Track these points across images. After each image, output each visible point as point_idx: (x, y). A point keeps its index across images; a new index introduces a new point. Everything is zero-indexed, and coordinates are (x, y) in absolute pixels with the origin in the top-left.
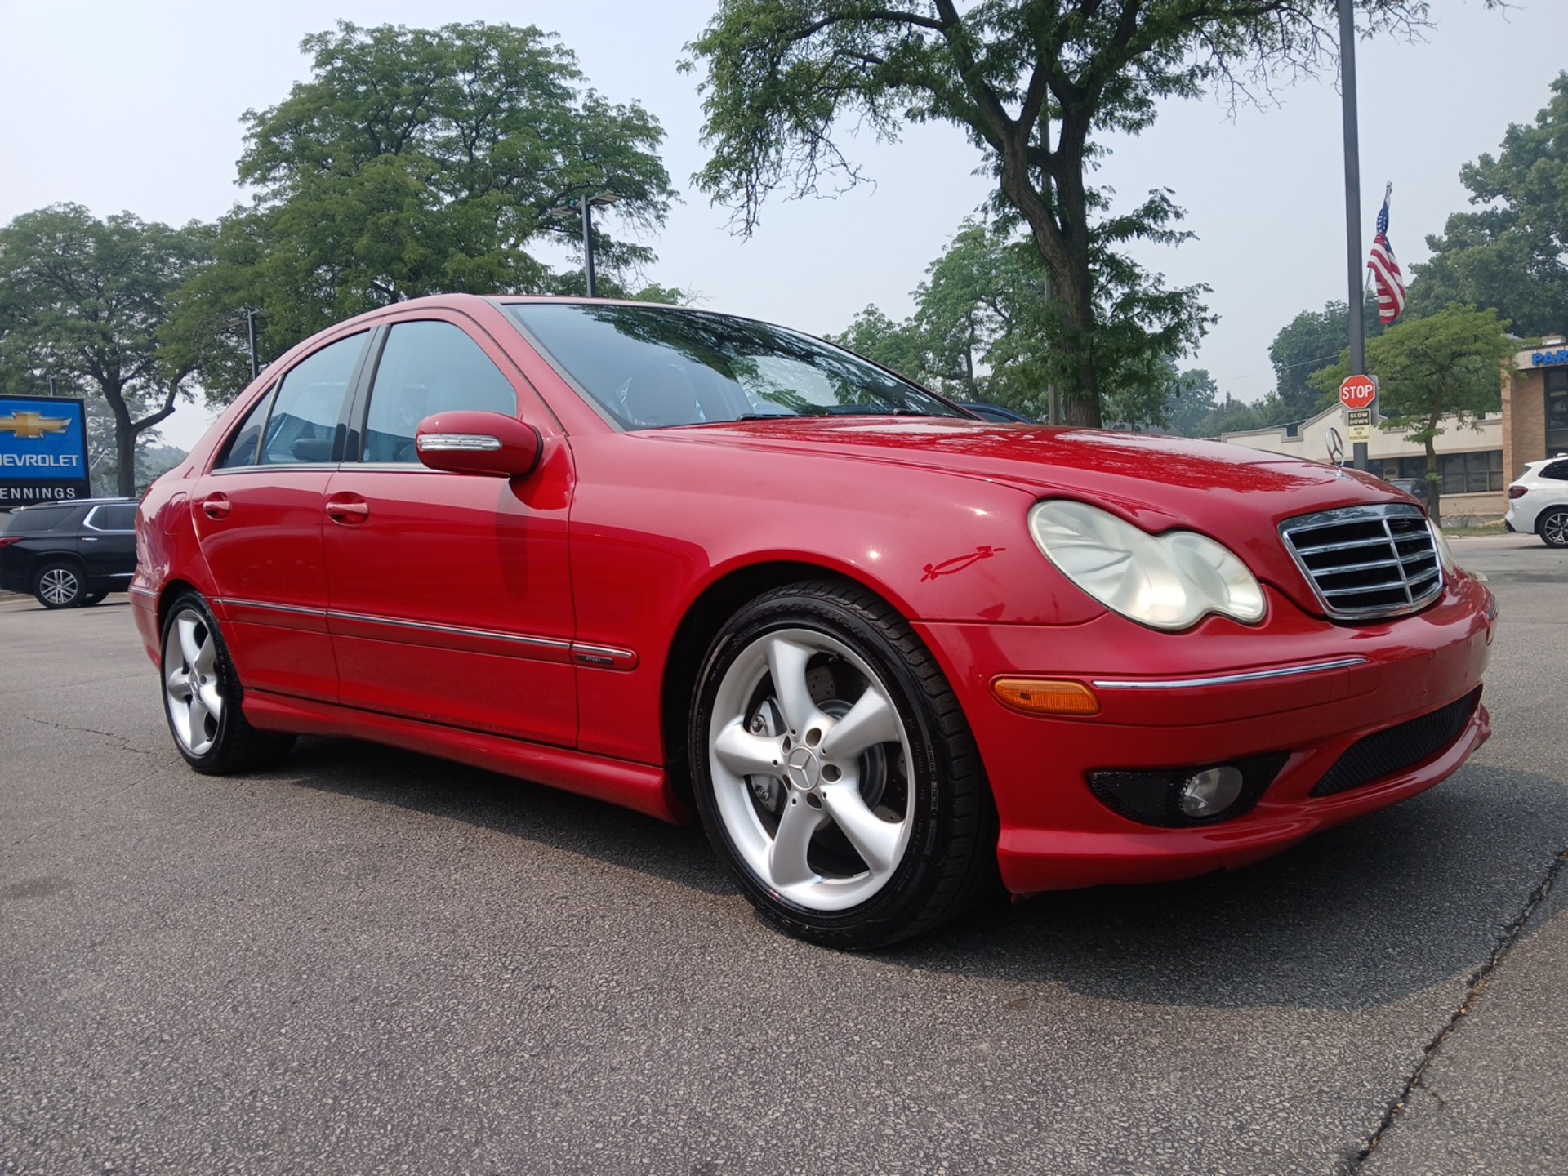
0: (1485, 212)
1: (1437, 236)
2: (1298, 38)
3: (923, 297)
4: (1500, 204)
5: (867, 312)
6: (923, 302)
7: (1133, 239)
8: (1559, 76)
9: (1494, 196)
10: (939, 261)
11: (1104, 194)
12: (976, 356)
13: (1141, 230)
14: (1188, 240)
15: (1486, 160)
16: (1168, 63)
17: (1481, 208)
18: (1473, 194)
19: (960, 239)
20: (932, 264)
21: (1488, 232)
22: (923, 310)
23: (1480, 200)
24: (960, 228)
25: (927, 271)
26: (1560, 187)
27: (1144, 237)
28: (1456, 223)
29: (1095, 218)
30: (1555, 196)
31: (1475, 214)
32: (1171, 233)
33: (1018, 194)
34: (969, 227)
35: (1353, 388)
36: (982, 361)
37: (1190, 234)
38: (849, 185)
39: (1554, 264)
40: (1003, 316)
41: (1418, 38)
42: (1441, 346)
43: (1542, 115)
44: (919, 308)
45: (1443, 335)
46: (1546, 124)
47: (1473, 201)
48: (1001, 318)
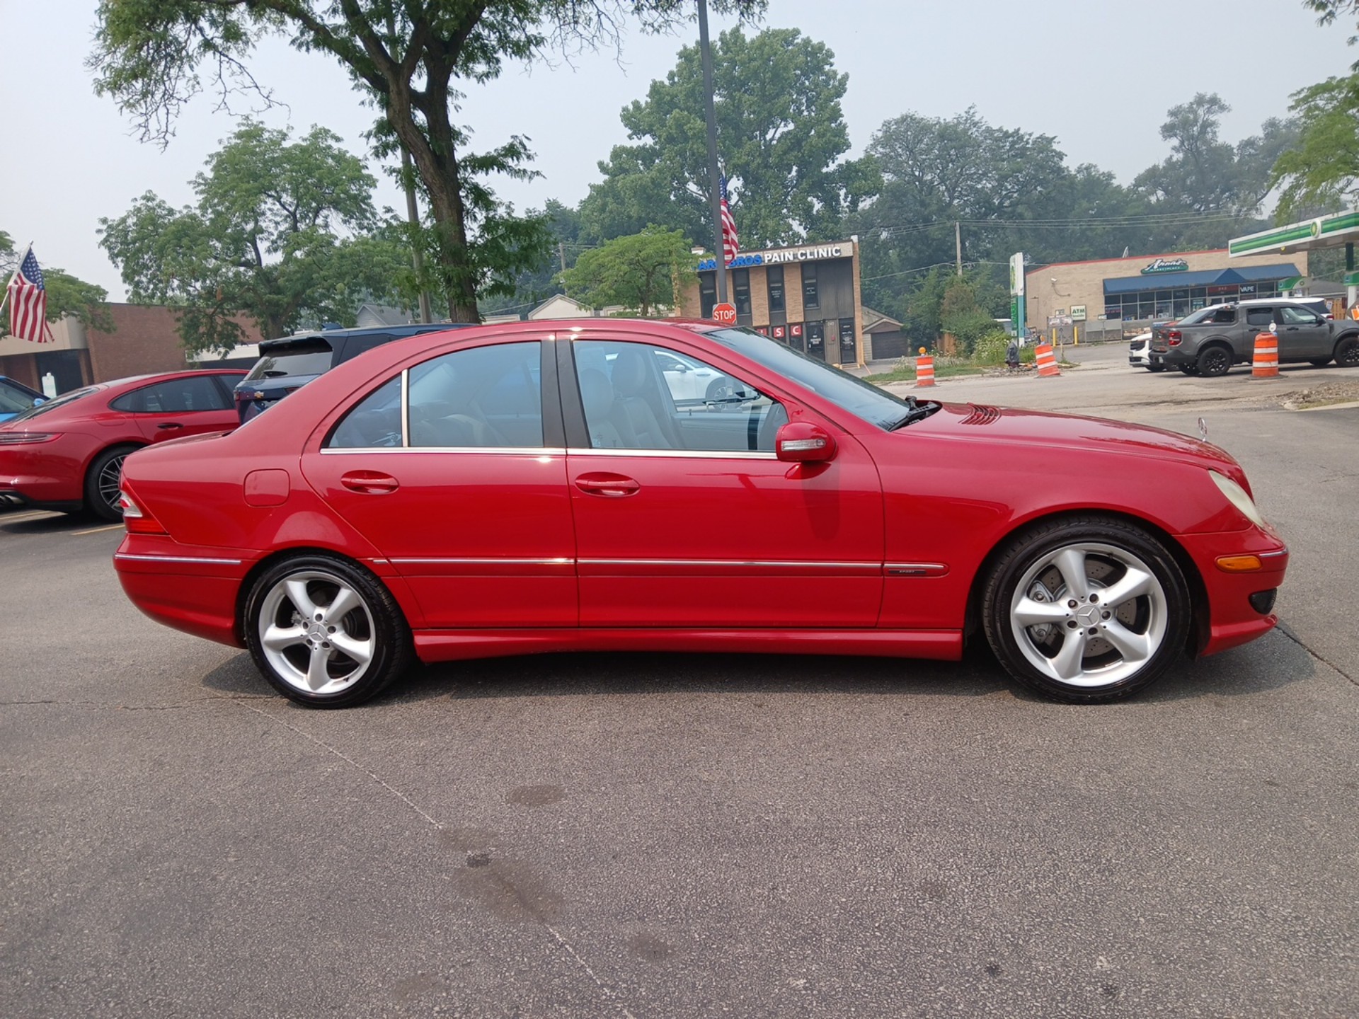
0: (639, 146)
1: (605, 163)
2: (583, 16)
3: (202, 187)
4: (648, 140)
5: (144, 198)
6: (202, 192)
7: (493, 173)
8: (682, 48)
9: (644, 135)
10: (219, 154)
11: (464, 132)
12: (263, 246)
13: (502, 167)
14: (536, 178)
15: (636, 105)
16: (511, 30)
17: (635, 143)
18: (630, 132)
19: (239, 135)
20: (211, 156)
21: (640, 162)
22: (206, 200)
23: (634, 136)
24: (239, 125)
25: (207, 163)
26: (690, 133)
27: (504, 173)
28: (617, 154)
29: (460, 153)
30: (686, 139)
31: (632, 147)
32: (525, 171)
33: (403, 127)
34: (248, 125)
35: (721, 312)
36: (269, 251)
37: (538, 173)
38: (265, 106)
39: (685, 191)
40: (288, 210)
41: (672, 32)
42: (649, 257)
43: (671, 76)
44: (201, 197)
45: (650, 250)
46: (674, 82)
47: (630, 137)
48: (286, 213)
